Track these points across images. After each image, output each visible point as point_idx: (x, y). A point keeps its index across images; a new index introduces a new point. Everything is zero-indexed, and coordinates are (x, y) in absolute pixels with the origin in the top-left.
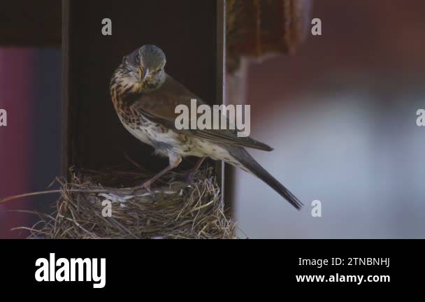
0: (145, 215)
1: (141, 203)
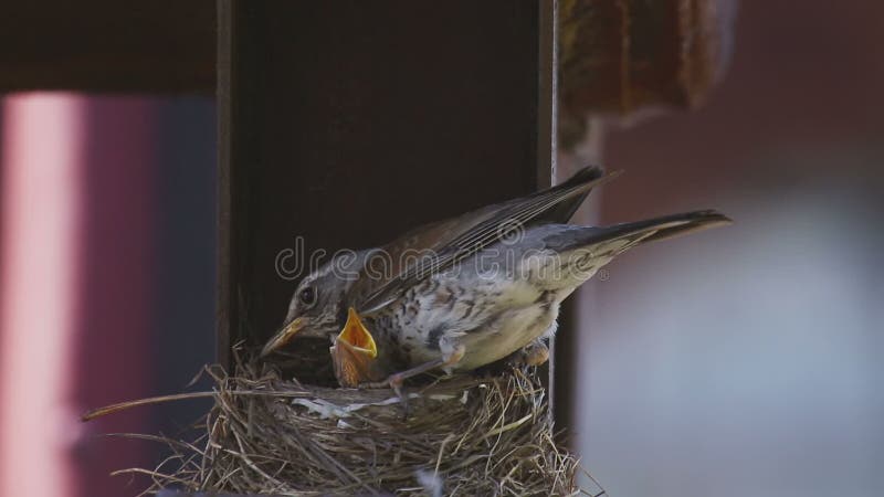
0: (388, 445)
1: (381, 420)
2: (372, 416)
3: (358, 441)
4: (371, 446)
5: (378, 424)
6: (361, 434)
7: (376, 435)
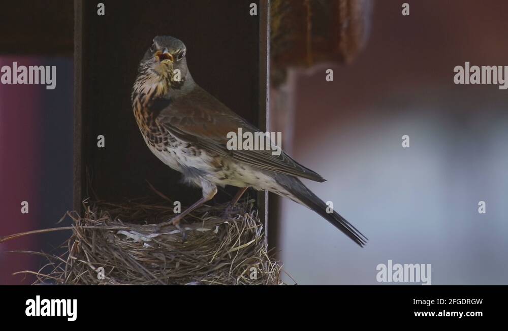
0: (173, 257)
1: (169, 243)
2: (163, 241)
3: (156, 255)
4: (163, 258)
5: (167, 245)
6: (157, 251)
7: (166, 252)
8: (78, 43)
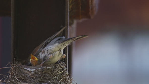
0: (40, 75)
1: (39, 71)
2: (37, 71)
3: (35, 75)
4: (37, 76)
5: (38, 72)
6: (35, 74)
7: (38, 74)
8: (12, 12)
